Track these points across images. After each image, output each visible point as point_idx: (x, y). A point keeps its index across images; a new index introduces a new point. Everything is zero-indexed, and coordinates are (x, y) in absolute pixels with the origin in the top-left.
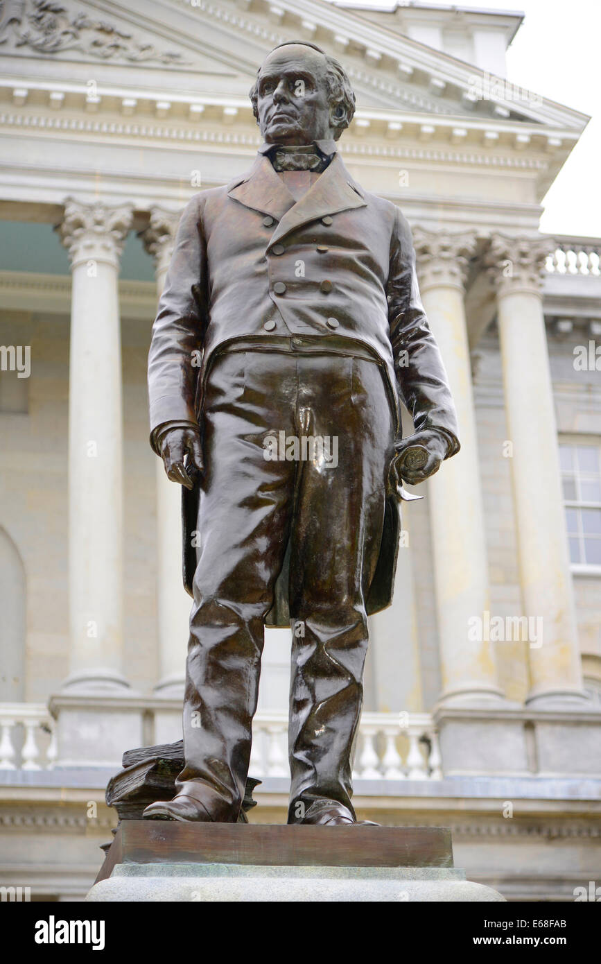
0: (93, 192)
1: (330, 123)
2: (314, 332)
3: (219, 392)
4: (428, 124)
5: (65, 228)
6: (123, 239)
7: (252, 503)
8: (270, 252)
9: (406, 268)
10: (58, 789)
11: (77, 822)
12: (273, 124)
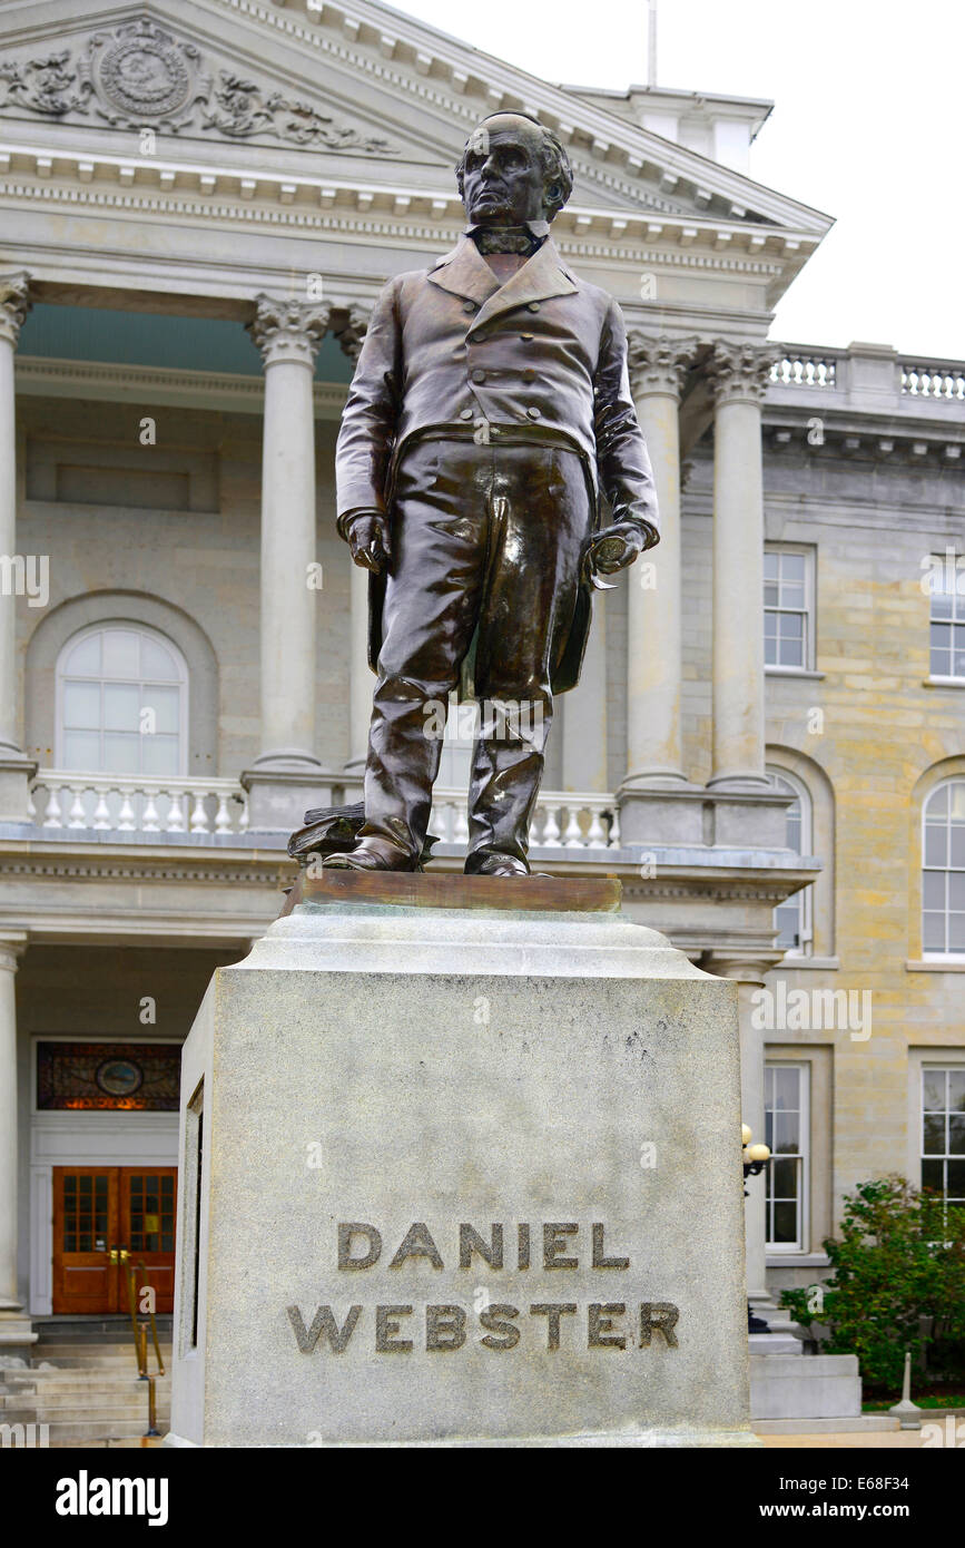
0: (288, 289)
1: (543, 202)
2: (513, 422)
3: (412, 481)
4: (656, 223)
5: (257, 325)
6: (318, 339)
7: (439, 588)
8: (470, 339)
9: (617, 360)
10: (251, 850)
11: (268, 878)
12: (480, 203)
